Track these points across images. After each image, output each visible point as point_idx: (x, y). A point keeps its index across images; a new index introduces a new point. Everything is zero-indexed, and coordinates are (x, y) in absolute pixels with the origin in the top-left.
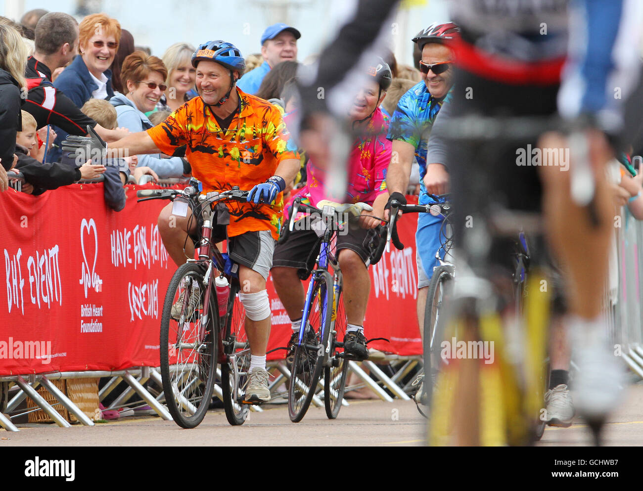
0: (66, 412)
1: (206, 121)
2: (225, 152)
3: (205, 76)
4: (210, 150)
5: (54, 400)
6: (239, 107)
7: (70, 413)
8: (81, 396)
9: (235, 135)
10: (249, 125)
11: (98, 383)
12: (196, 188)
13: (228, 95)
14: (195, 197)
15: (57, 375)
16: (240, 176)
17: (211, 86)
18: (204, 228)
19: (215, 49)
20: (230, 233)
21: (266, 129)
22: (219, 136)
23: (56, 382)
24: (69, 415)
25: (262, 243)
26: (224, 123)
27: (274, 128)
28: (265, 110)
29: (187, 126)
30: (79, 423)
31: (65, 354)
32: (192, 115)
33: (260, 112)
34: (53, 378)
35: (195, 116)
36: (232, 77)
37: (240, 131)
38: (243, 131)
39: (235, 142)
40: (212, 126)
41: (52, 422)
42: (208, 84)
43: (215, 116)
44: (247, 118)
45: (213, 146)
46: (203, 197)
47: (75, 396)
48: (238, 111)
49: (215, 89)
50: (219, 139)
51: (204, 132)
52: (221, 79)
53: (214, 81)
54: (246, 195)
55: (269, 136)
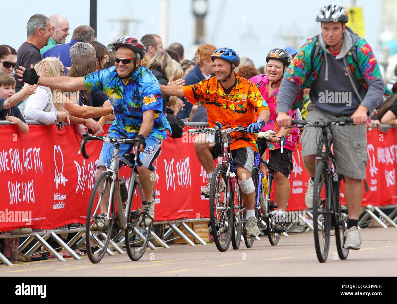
0: (193, 239)
1: (218, 90)
2: (227, 106)
3: (217, 66)
4: (219, 105)
5: (187, 233)
6: (235, 84)
7: (195, 239)
8: (200, 230)
9: (233, 98)
10: (240, 93)
11: (208, 223)
12: (219, 127)
13: (230, 76)
14: (219, 131)
15: (188, 220)
16: (235, 119)
17: (220, 71)
18: (224, 147)
19: (222, 52)
20: (231, 148)
21: (250, 95)
22: (224, 98)
23: (188, 223)
24: (194, 240)
25: (248, 154)
26: (227, 91)
27: (255, 95)
28: (250, 86)
29: (206, 90)
30: (199, 244)
31: (192, 210)
32: (210, 85)
33: (247, 87)
34: (185, 222)
35: (212, 87)
36: (231, 66)
37: (235, 96)
38: (237, 96)
39: (232, 101)
40: (221, 92)
41: (186, 243)
42: (219, 70)
43: (223, 87)
44: (239, 89)
45: (221, 103)
46: (223, 131)
47: (197, 230)
48: (235, 85)
49: (222, 73)
50: (224, 99)
51: (216, 95)
52: (226, 68)
53: (222, 69)
54: (246, 129)
55: (252, 99)
